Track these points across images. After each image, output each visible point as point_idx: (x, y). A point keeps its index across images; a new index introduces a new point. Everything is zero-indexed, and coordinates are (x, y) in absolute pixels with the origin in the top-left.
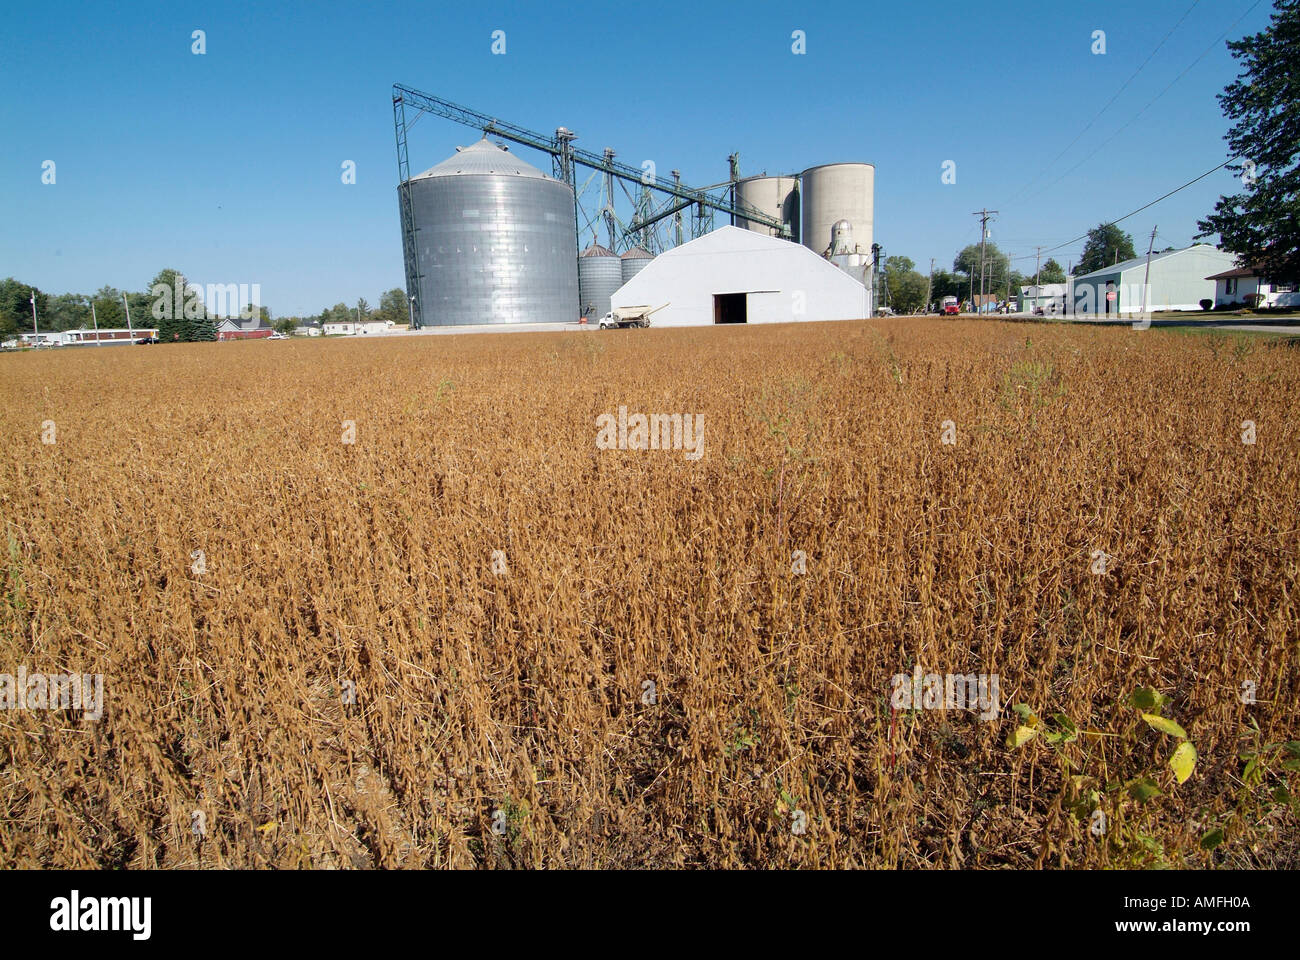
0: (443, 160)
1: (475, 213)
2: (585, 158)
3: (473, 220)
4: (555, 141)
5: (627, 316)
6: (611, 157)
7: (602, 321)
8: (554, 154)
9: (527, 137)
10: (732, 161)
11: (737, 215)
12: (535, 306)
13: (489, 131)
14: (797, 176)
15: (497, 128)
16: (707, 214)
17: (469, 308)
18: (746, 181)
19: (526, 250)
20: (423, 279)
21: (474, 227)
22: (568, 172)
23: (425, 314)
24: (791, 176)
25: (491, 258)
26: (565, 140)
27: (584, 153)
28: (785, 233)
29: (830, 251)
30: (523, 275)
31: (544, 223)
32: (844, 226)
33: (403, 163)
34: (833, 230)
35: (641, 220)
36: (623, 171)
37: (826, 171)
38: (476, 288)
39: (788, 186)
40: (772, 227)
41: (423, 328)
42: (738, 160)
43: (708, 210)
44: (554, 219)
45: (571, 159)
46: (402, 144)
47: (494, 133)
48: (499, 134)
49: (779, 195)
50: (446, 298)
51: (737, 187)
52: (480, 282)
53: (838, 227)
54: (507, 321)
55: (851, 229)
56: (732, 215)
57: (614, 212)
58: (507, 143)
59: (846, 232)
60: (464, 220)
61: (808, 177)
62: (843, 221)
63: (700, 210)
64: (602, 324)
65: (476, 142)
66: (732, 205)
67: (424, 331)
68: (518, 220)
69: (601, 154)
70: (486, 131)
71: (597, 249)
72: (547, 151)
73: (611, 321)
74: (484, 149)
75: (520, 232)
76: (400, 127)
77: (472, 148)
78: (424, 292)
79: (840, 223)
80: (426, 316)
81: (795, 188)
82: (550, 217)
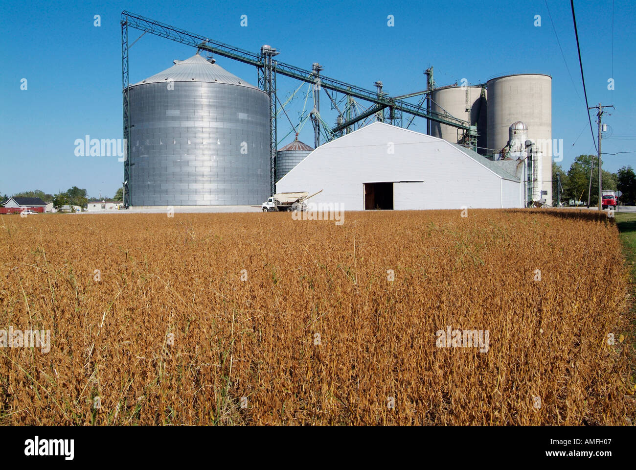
0: (163, 70)
1: (175, 112)
2: (286, 69)
3: (174, 118)
4: (260, 56)
5: (285, 201)
6: (318, 70)
7: (264, 205)
8: (259, 67)
9: (236, 53)
10: (428, 74)
11: (432, 120)
12: (224, 191)
13: (202, 48)
14: (483, 86)
15: (210, 46)
16: (396, 116)
17: (166, 192)
18: (439, 90)
19: (219, 143)
20: (133, 167)
21: (175, 124)
22: (269, 82)
23: (134, 197)
24: (478, 86)
25: (188, 150)
26: (269, 55)
27: (286, 65)
28: (472, 133)
29: (507, 148)
30: (215, 164)
31: (237, 121)
32: (520, 127)
33: (125, 73)
34: (510, 130)
35: (342, 121)
36: (330, 83)
37: (505, 81)
38: (174, 174)
39: (475, 94)
40: (459, 128)
41: (131, 207)
42: (432, 73)
43: (397, 113)
44: (246, 118)
45: (273, 70)
46: (125, 59)
47: (206, 49)
48: (210, 50)
49: (467, 101)
50: (149, 183)
51: (432, 95)
52: (177, 170)
53: (514, 128)
54: (198, 203)
55: (527, 129)
56: (428, 119)
57: (319, 116)
58: (215, 57)
59: (521, 132)
60: (167, 118)
61: (491, 85)
62: (519, 122)
63: (391, 113)
64: (265, 208)
65: (190, 57)
66: (428, 111)
67: (132, 210)
68: (213, 118)
69: (309, 69)
70: (200, 48)
71: (297, 144)
72: (253, 64)
73: (272, 205)
74: (198, 62)
75: (214, 128)
76: (125, 45)
77: (186, 62)
78: (133, 178)
79: (516, 124)
80: (134, 198)
81: (481, 96)
82: (242, 116)
